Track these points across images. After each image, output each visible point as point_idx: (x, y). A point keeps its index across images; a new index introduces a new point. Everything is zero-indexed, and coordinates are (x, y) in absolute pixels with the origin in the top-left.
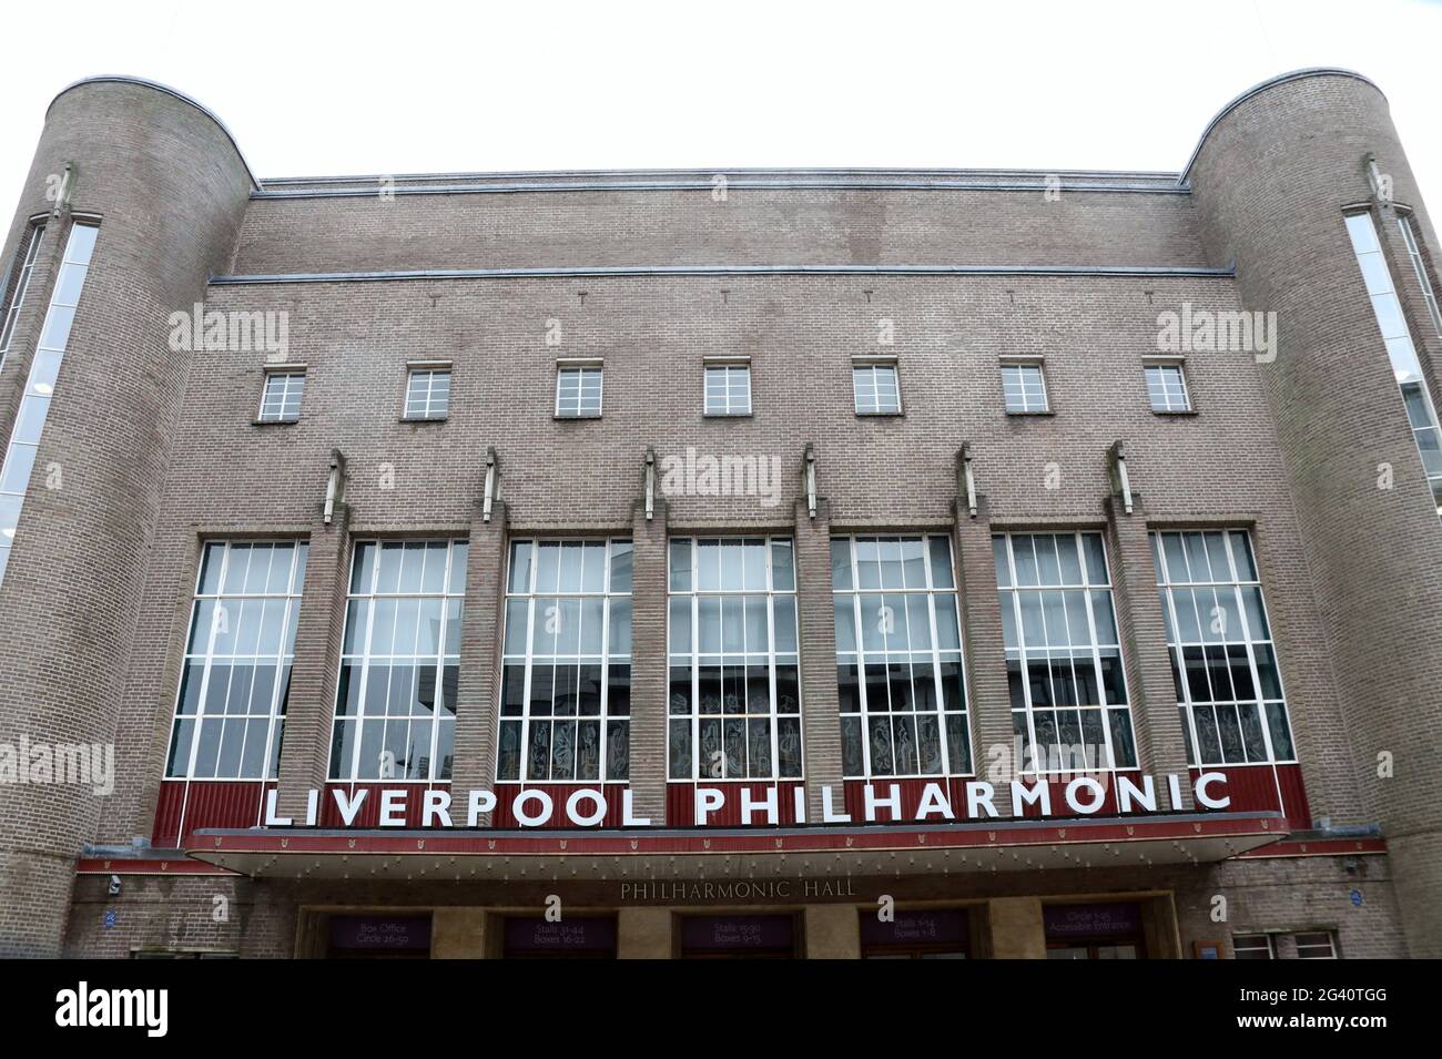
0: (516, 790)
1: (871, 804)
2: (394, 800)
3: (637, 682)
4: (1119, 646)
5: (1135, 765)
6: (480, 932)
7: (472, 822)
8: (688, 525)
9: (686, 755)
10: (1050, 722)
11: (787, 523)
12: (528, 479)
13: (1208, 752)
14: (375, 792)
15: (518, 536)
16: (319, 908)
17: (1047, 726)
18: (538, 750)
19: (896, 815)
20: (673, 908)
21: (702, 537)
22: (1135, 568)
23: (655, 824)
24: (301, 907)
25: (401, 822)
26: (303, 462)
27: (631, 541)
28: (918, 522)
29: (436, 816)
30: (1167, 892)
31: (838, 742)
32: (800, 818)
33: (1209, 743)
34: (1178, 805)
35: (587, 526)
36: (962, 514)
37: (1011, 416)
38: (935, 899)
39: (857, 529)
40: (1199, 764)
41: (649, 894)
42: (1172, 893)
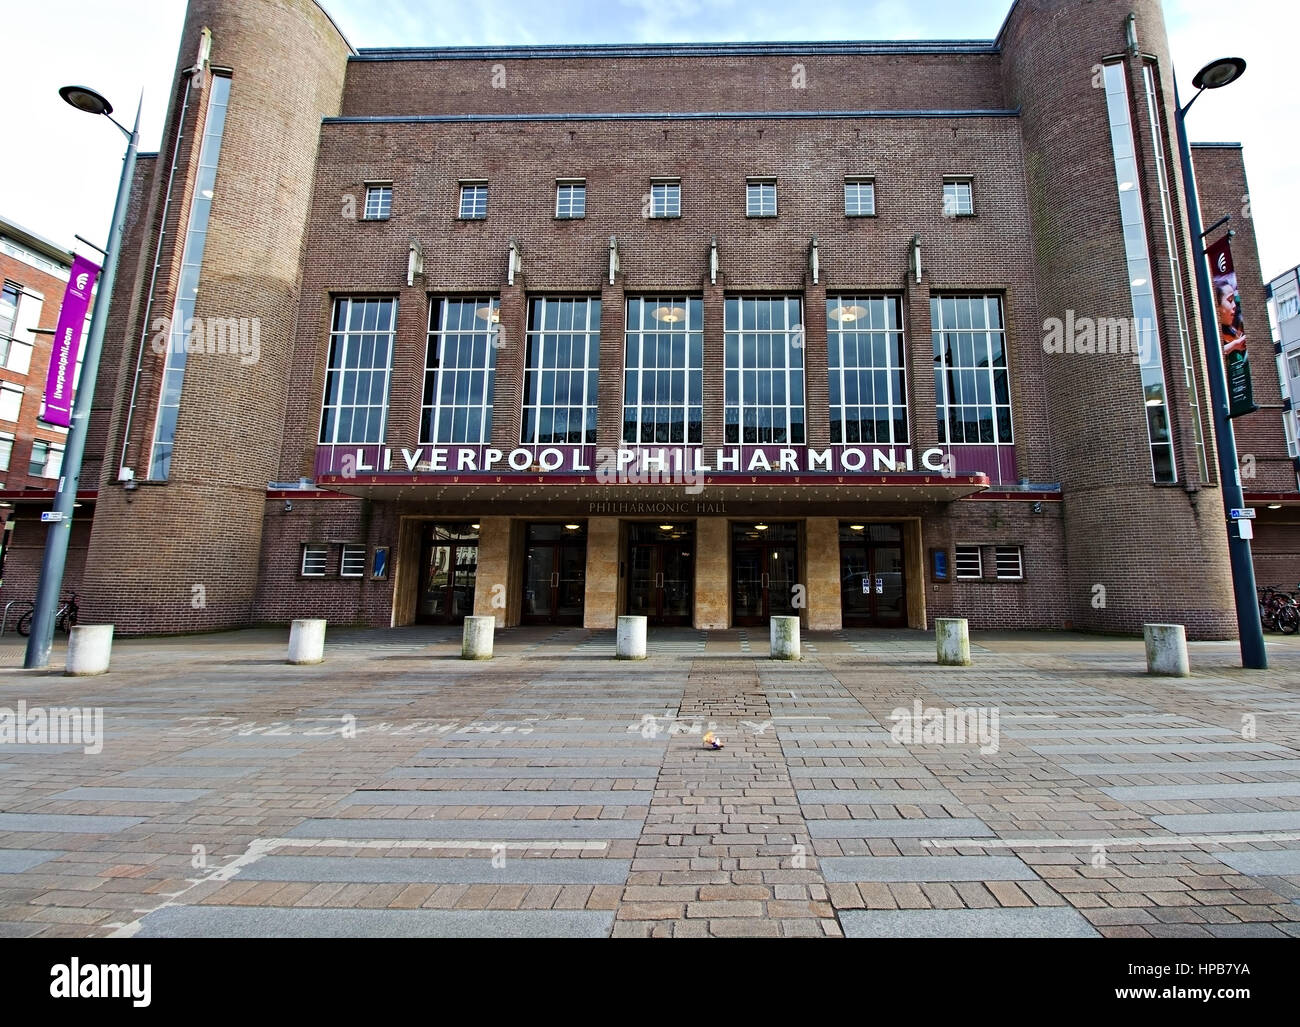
2: (439, 455)
3: (602, 385)
4: (905, 369)
5: (907, 442)
6: (508, 530)
7: (487, 468)
8: (637, 288)
9: (633, 429)
10: (856, 414)
11: (698, 287)
12: (538, 259)
13: (955, 436)
15: (533, 295)
17: (853, 416)
19: (736, 468)
20: (621, 517)
21: (647, 296)
24: (402, 517)
25: (444, 468)
26: (394, 247)
27: (600, 299)
28: (781, 288)
29: (466, 465)
30: (916, 518)
31: (722, 423)
33: (956, 430)
34: (909, 468)
35: (575, 289)
36: (808, 283)
37: (849, 218)
39: (743, 292)
40: (948, 443)
41: (606, 509)
42: (920, 519)
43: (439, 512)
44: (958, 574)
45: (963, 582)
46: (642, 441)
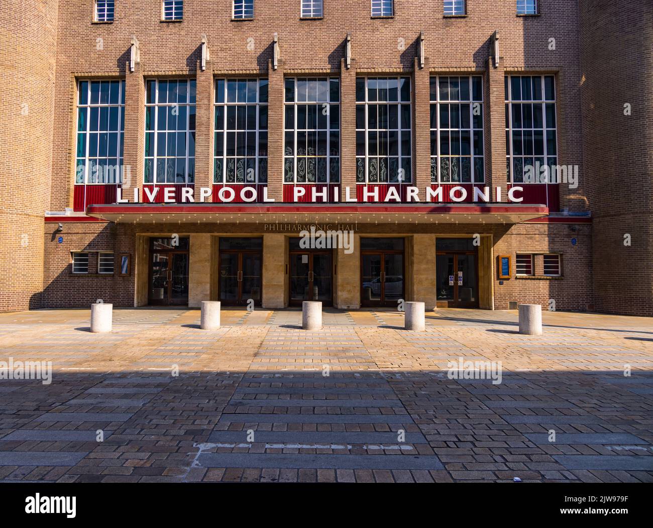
0: (222, 186)
3: (271, 142)
4: (483, 129)
5: (483, 182)
6: (209, 243)
8: (293, 71)
9: (291, 173)
10: (447, 162)
11: (337, 71)
12: (222, 50)
13: (517, 177)
15: (218, 77)
16: (144, 234)
17: (446, 164)
18: (230, 171)
20: (285, 234)
22: (495, 93)
24: (137, 234)
27: (268, 79)
28: (396, 70)
30: (490, 235)
31: (355, 168)
33: (518, 174)
35: (248, 72)
36: (417, 67)
37: (446, 18)
38: (390, 233)
39: (368, 74)
40: (512, 182)
42: (492, 235)
43: (162, 231)
44: (517, 273)
45: (520, 279)
46: (298, 181)
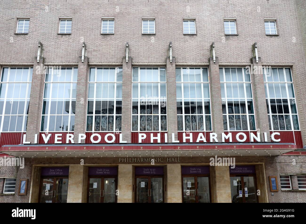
0: (91, 134)
1: (185, 138)
2: (58, 137)
3: (124, 106)
4: (252, 98)
5: (255, 130)
6: (82, 171)
7: (80, 142)
8: (137, 64)
9: (136, 125)
10: (233, 118)
11: (164, 64)
12: (94, 51)
13: (275, 127)
14: (53, 134)
15: (92, 66)
16: (38, 165)
17: (232, 119)
18: (97, 123)
19: (191, 141)
20: (133, 164)
21: (141, 67)
22: (258, 77)
23: (128, 143)
24: (33, 165)
25: (61, 142)
26: (30, 45)
27: (122, 68)
28: (200, 64)
29: (70, 141)
30: (262, 163)
31: (176, 122)
32: (166, 141)
33: (276, 125)
34: (266, 140)
35: (110, 64)
36: (211, 62)
37: (226, 35)
38: (201, 163)
39: (183, 66)
40: (273, 130)
41: (126, 161)
42: (264, 163)
43: (50, 163)
44: (282, 188)
45: (284, 191)
46: (140, 130)
